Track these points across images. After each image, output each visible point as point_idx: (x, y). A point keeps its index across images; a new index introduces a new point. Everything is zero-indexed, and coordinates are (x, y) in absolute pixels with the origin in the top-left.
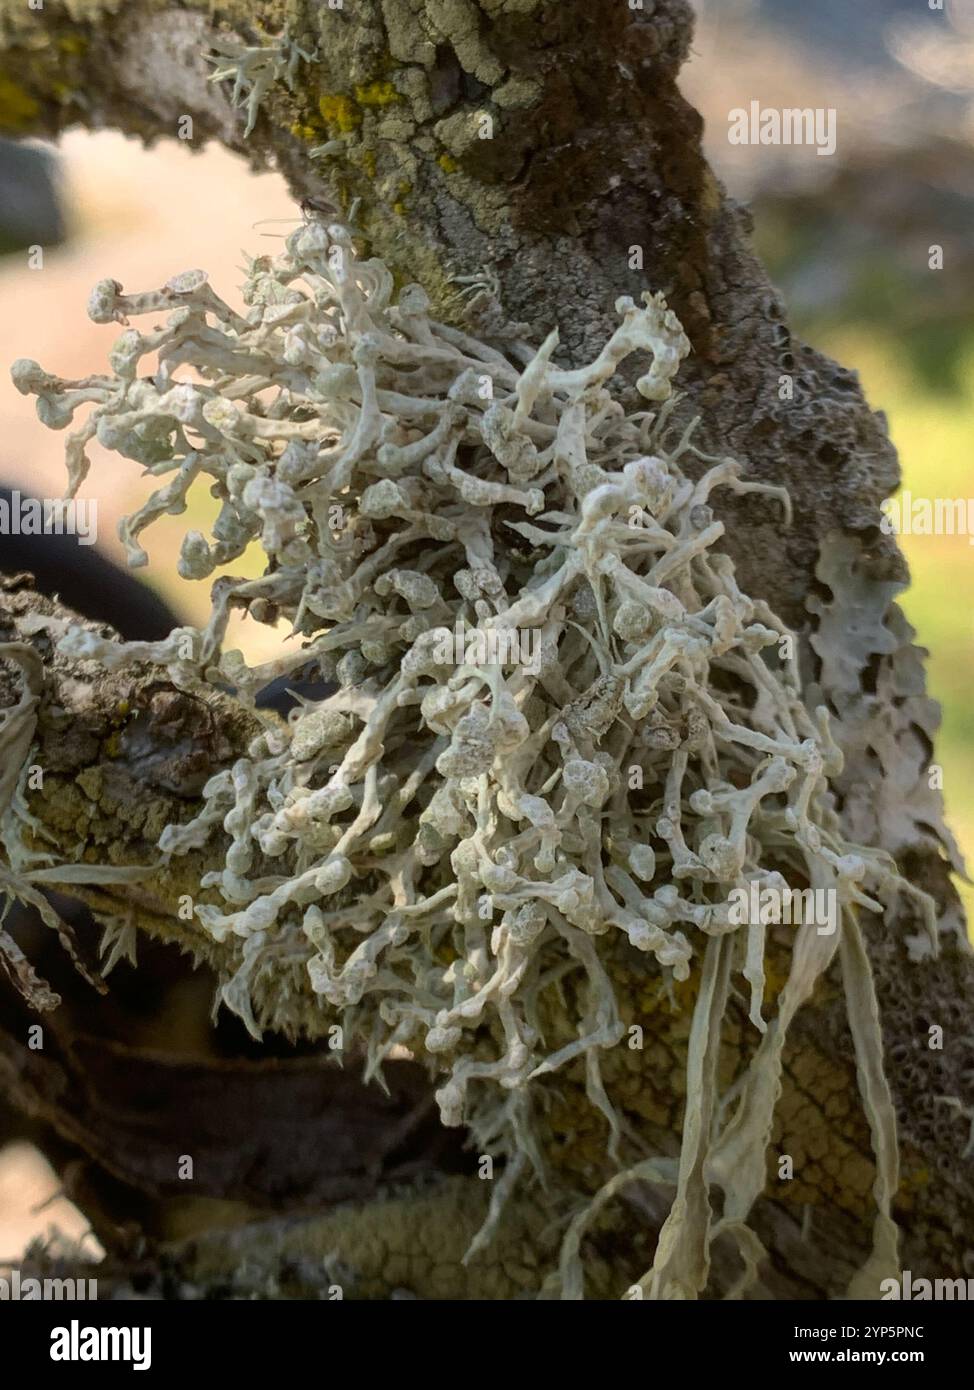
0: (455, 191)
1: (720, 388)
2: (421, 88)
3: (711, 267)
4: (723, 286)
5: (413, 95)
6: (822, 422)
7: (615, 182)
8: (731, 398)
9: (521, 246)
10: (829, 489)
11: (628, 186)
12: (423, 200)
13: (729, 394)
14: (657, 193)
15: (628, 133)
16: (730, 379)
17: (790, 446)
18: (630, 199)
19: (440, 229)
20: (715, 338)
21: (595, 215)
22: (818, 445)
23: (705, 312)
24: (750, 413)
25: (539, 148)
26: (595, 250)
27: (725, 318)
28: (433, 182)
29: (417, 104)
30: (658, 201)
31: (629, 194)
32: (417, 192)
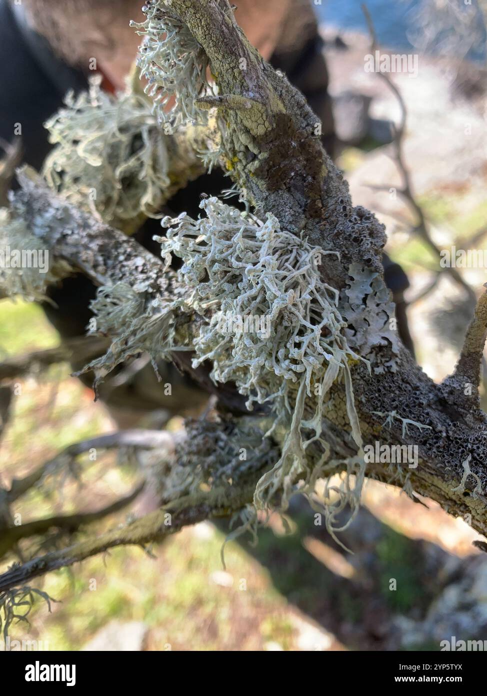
0: (255, 182)
1: (325, 225)
2: (243, 157)
3: (322, 193)
4: (326, 197)
5: (242, 159)
6: (353, 232)
7: (293, 174)
8: (328, 227)
9: (269, 194)
10: (358, 249)
11: (296, 174)
12: (249, 184)
13: (327, 226)
14: (305, 175)
15: (295, 161)
16: (328, 222)
17: (346, 239)
18: (297, 178)
19: (253, 191)
20: (323, 212)
21: (289, 183)
22: (352, 238)
23: (320, 205)
24: (334, 230)
25: (270, 169)
26: (291, 192)
27: (326, 206)
28: (250, 180)
29: (243, 161)
30: (305, 177)
31: (297, 176)
32: (247, 183)
